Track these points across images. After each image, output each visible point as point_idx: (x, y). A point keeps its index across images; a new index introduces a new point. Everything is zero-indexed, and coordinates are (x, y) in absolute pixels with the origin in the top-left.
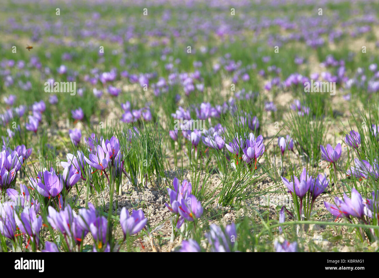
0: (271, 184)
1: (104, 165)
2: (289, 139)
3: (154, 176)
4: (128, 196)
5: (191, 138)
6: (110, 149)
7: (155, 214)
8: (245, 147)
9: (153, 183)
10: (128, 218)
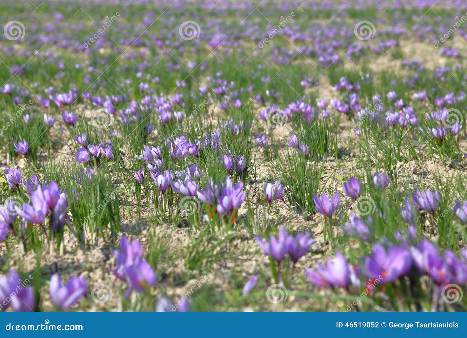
0: (251, 242)
1: (39, 218)
2: (278, 184)
3: (108, 230)
4: (71, 257)
5: (157, 182)
6: (48, 198)
7: (103, 279)
8: (221, 195)
9: (106, 239)
10: (60, 287)
